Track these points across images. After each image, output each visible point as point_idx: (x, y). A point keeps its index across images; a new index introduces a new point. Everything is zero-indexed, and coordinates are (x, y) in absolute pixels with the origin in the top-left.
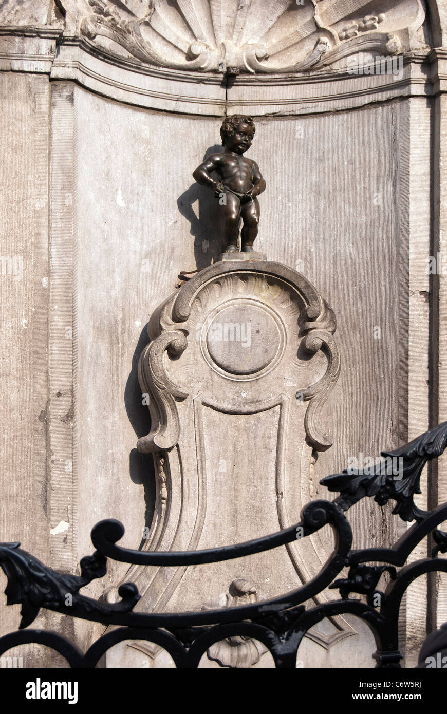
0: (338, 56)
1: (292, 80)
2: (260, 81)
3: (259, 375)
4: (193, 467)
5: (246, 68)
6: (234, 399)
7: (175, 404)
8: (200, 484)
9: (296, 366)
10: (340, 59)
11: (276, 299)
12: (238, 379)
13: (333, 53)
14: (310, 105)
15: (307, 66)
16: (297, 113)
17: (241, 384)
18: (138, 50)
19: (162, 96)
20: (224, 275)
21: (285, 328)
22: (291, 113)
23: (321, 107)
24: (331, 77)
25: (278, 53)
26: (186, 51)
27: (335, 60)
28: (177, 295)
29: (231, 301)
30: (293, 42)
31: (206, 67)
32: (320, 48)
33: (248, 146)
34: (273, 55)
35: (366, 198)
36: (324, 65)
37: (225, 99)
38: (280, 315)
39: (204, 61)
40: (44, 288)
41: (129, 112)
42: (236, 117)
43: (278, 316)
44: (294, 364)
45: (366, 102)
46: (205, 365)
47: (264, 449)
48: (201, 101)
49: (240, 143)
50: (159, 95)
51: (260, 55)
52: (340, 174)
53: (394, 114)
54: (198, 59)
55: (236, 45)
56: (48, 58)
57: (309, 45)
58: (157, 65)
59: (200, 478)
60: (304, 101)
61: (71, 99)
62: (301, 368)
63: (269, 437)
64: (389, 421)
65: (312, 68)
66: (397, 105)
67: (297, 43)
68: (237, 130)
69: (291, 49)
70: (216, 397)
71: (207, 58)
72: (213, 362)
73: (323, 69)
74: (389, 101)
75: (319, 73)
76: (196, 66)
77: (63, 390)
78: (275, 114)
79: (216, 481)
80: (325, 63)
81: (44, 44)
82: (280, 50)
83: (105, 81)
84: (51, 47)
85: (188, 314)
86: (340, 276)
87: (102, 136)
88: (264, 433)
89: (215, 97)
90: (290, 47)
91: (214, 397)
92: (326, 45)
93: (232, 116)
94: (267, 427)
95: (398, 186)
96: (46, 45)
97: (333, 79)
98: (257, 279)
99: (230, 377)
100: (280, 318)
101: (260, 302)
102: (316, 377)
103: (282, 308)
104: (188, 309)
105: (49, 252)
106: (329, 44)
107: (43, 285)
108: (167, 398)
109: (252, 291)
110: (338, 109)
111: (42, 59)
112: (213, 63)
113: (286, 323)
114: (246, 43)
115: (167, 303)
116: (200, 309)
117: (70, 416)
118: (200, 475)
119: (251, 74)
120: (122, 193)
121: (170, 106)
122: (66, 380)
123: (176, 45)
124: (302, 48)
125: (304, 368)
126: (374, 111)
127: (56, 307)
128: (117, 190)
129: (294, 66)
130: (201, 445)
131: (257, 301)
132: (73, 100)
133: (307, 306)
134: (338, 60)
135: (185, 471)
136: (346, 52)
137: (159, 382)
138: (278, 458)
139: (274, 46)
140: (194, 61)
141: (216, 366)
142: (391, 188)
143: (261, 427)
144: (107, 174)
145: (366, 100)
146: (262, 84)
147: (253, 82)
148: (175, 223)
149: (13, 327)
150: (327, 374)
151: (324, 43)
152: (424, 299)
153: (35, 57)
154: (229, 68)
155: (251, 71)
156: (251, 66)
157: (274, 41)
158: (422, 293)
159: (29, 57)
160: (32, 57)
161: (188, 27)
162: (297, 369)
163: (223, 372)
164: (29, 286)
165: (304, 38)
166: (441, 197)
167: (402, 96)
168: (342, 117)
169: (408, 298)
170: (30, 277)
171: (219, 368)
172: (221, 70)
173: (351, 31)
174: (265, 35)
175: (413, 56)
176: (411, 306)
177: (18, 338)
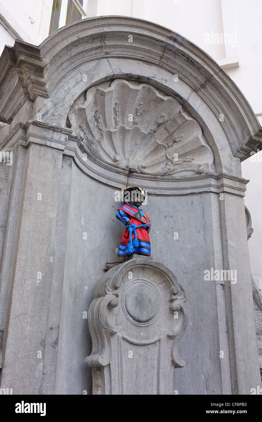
0: (175, 171)
1: (156, 179)
2: (142, 177)
3: (149, 323)
4: (117, 378)
5: (136, 170)
6: (137, 336)
7: (110, 338)
8: (120, 389)
9: (166, 319)
10: (176, 173)
11: (157, 282)
12: (140, 325)
13: (173, 170)
14: (163, 191)
15: (162, 174)
16: (157, 193)
17: (141, 328)
18: (95, 153)
20: (135, 266)
21: (161, 297)
22: (155, 193)
23: (168, 192)
24: (173, 180)
26: (112, 158)
27: (174, 173)
28: (114, 274)
29: (137, 281)
30: (156, 163)
31: (120, 167)
32: (168, 167)
34: (147, 167)
36: (170, 174)
37: (127, 182)
38: (159, 291)
39: (120, 164)
40: (51, 263)
41: (89, 179)
43: (158, 291)
44: (165, 318)
46: (124, 315)
47: (151, 367)
48: (117, 181)
51: (143, 166)
53: (203, 199)
54: (118, 162)
55: (133, 160)
56: (64, 143)
57: (163, 165)
59: (120, 385)
60: (161, 188)
61: (70, 165)
62: (169, 320)
63: (154, 360)
64: (208, 353)
65: (164, 175)
66: (204, 196)
67: (157, 164)
69: (154, 166)
70: (128, 334)
71: (121, 163)
72: (128, 314)
73: (170, 176)
74: (200, 193)
75: (168, 177)
76: (117, 165)
77: (54, 326)
79: (127, 387)
81: (63, 136)
82: (150, 165)
84: (66, 138)
85: (119, 286)
86: (179, 272)
87: (78, 188)
88: (151, 358)
89: (123, 181)
90: (154, 165)
91: (127, 334)
94: (152, 354)
95: (206, 232)
97: (174, 181)
98: (149, 270)
99: (136, 323)
100: (159, 292)
101: (149, 282)
102: (177, 326)
103: (159, 287)
104: (119, 283)
107: (50, 261)
108: (106, 334)
109: (145, 277)
110: (176, 194)
112: (123, 166)
113: (162, 295)
114: (137, 160)
115: (108, 279)
117: (56, 343)
118: (120, 383)
119: (139, 173)
120: (84, 218)
121: (105, 181)
122: (55, 320)
123: (109, 155)
124: (159, 166)
126: (193, 197)
127: (54, 275)
128: (82, 216)
129: (157, 173)
130: (121, 364)
131: (148, 282)
132: (71, 166)
133: (173, 287)
135: (112, 380)
136: (179, 170)
137: (103, 325)
138: (158, 373)
139: (148, 163)
140: (116, 163)
141: (129, 316)
143: (150, 353)
144: (79, 207)
145: (189, 191)
146: (143, 178)
147: (139, 177)
148: (104, 237)
149: (31, 285)
150: (182, 325)
151: (170, 165)
152: (222, 288)
153: (58, 141)
154: (130, 169)
155: (139, 172)
156: (139, 170)
157: (148, 161)
158: (221, 284)
159: (55, 141)
160: (56, 141)
161: (114, 148)
162: (167, 321)
163: (132, 320)
164: (43, 261)
165: (161, 162)
166: (228, 239)
167: (206, 192)
168: (177, 198)
169: (216, 287)
170: (44, 255)
171: (131, 318)
172: (127, 169)
173: (181, 162)
174: (145, 158)
175: (212, 175)
176: (217, 291)
177: (34, 291)
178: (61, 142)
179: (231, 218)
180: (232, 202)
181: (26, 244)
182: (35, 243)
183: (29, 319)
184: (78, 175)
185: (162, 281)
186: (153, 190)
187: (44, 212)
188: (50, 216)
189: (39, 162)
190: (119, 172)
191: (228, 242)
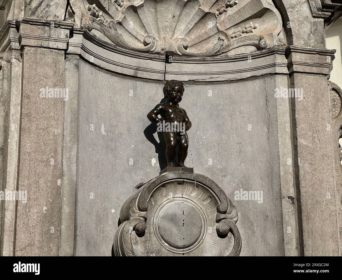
0: (231, 48)
1: (204, 61)
2: (185, 60)
3: (190, 249)
5: (177, 52)
9: (214, 244)
11: (200, 198)
12: (177, 251)
13: (228, 46)
14: (215, 76)
15: (213, 53)
16: (208, 80)
17: (179, 255)
18: (115, 38)
19: (128, 67)
20: (168, 181)
21: (205, 217)
22: (204, 81)
23: (221, 78)
24: (227, 60)
25: (195, 44)
26: (142, 40)
27: (229, 50)
28: (140, 193)
29: (173, 199)
30: (204, 38)
31: (154, 51)
32: (220, 42)
33: (180, 99)
35: (251, 135)
36: (222, 53)
37: (164, 70)
39: (152, 47)
40: (58, 186)
41: (109, 75)
42: (173, 81)
45: (249, 76)
46: (157, 241)
48: (151, 71)
49: (175, 97)
50: (126, 66)
51: (185, 45)
52: (234, 119)
53: (266, 84)
54: (150, 45)
55: (171, 39)
56: (65, 41)
57: (214, 41)
58: (125, 48)
60: (211, 73)
62: (216, 245)
65: (215, 54)
66: (268, 79)
67: (206, 39)
68: (173, 89)
71: (154, 45)
72: (162, 239)
73: (222, 55)
74: (263, 76)
76: (149, 50)
78: (194, 81)
80: (223, 52)
81: (62, 32)
82: (196, 42)
83: (96, 56)
84: (67, 34)
85: (147, 206)
89: (159, 69)
90: (202, 41)
92: (224, 41)
93: (171, 81)
95: (271, 128)
96: (64, 33)
97: (229, 61)
98: (189, 185)
99: (172, 250)
100: (203, 211)
101: (190, 200)
102: (226, 251)
103: (203, 205)
104: (147, 203)
105: (62, 162)
106: (225, 41)
107: (58, 184)
109: (185, 193)
110: (232, 79)
111: (61, 41)
112: (157, 49)
113: (207, 214)
114: (177, 38)
115: (134, 199)
116: (153, 203)
119: (180, 56)
120: (104, 126)
123: (136, 37)
124: (209, 42)
125: (218, 245)
126: (254, 81)
127: (65, 199)
128: (101, 124)
129: (205, 53)
131: (188, 199)
133: (220, 203)
134: (231, 50)
136: (235, 46)
137: (129, 252)
139: (193, 40)
140: (147, 47)
141: (163, 242)
142: (266, 130)
144: (96, 114)
146: (186, 62)
147: (181, 60)
148: (135, 146)
149: (37, 212)
150: (233, 250)
151: (222, 40)
152: (291, 202)
153: (57, 40)
154: (167, 52)
155: (181, 54)
156: (180, 52)
157: (193, 37)
158: (289, 197)
159: (53, 39)
160: (55, 39)
161: (143, 26)
162: (214, 246)
163: (168, 246)
164: (49, 184)
165: (211, 36)
166: (298, 136)
167: (270, 74)
168: (234, 85)
169: (281, 200)
170: (50, 178)
171: (166, 244)
172: (163, 52)
173: (238, 33)
174: (188, 33)
175: (277, 50)
176: (283, 206)
177: (41, 220)
178: (61, 40)
179: (304, 107)
180: (307, 85)
181: (28, 168)
182: (38, 165)
183: (36, 250)
184: (92, 74)
185: (206, 197)
186: (201, 76)
187: (47, 129)
188: (54, 133)
189: (36, 70)
190: (152, 58)
191: (298, 140)
